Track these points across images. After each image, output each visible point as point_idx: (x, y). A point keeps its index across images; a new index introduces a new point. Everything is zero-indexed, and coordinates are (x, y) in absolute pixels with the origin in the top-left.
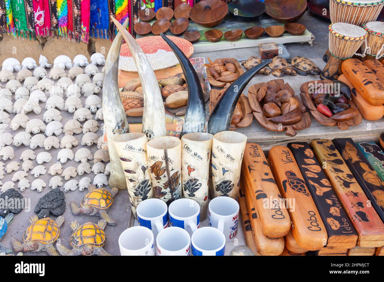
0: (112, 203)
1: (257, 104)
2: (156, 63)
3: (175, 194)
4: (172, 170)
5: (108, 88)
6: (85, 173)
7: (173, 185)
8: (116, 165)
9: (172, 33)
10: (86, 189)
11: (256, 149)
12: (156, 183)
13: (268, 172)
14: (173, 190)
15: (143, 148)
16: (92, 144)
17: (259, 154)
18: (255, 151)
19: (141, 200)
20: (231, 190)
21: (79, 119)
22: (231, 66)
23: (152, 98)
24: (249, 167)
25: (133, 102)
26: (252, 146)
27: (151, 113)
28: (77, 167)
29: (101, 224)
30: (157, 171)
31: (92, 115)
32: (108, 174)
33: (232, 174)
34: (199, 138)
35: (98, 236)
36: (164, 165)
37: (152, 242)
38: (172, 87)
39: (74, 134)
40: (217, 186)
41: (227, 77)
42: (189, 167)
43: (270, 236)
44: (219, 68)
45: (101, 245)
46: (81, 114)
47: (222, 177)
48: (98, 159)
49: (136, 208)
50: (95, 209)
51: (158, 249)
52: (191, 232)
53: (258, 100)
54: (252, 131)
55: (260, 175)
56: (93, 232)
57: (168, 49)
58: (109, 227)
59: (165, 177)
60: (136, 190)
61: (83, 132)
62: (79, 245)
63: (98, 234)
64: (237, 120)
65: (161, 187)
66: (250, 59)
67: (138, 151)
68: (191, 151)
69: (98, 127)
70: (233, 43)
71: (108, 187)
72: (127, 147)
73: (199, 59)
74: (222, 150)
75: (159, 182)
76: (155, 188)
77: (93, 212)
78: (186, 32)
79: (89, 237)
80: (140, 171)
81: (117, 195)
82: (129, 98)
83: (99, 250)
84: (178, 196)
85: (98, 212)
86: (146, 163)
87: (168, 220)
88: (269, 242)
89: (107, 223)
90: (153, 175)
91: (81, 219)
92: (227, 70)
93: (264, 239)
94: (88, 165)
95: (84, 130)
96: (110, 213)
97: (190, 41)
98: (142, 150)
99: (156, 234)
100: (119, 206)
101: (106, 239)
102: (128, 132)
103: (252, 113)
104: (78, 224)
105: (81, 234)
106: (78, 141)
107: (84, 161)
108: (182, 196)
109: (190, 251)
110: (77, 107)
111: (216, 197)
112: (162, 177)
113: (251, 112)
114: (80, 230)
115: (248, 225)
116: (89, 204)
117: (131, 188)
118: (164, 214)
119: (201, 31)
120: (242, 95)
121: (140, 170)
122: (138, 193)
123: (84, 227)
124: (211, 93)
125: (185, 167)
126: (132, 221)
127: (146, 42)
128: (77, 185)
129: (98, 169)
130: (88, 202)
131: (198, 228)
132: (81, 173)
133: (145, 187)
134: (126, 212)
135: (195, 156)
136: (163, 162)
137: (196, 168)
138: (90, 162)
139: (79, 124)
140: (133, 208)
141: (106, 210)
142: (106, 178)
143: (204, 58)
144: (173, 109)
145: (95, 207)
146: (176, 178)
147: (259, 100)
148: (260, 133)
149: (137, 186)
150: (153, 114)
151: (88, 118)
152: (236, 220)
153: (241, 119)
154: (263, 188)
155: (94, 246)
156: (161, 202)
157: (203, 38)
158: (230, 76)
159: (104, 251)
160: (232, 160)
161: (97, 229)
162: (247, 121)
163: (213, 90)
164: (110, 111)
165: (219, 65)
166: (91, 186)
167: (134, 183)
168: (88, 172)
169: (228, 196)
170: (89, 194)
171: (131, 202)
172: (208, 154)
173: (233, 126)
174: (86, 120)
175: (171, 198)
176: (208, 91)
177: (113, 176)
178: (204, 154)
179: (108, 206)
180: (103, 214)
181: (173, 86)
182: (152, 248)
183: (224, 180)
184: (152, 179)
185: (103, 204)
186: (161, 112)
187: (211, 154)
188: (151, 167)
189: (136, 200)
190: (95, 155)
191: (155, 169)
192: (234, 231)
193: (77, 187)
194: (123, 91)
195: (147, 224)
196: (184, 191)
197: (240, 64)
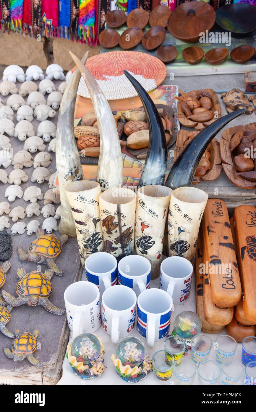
0: (60, 251)
1: (229, 154)
2: (120, 90)
3: (126, 250)
4: (125, 225)
5: (62, 131)
6: (34, 214)
7: (125, 240)
8: (67, 212)
9: (143, 47)
10: (34, 233)
11: (220, 207)
12: (107, 237)
13: (227, 236)
14: (124, 246)
15: (95, 200)
16: (43, 181)
17: (222, 213)
18: (218, 209)
19: (91, 253)
20: (186, 251)
21: (30, 150)
22: (206, 101)
23: (109, 146)
24: (208, 227)
25: (90, 140)
26: (216, 202)
27: (106, 162)
28: (25, 208)
29: (48, 274)
30: (109, 225)
31: (44, 146)
32: (58, 218)
33: (188, 234)
34: (157, 191)
35: (44, 287)
36: (116, 220)
37: (97, 299)
38: (135, 123)
39: (24, 167)
40: (172, 245)
41: (199, 116)
42: (142, 224)
43: (218, 305)
44: (192, 103)
45: (47, 296)
46: (32, 143)
47: (177, 236)
48: (48, 200)
49: (85, 260)
50: (42, 257)
51: (103, 307)
52: (138, 292)
53: (230, 148)
54: (219, 185)
55: (218, 238)
56: (39, 283)
57: (137, 71)
58: (55, 277)
59: (116, 232)
60: (86, 242)
61: (35, 166)
62: (24, 294)
63: (44, 284)
64: (203, 173)
65: (112, 241)
66: (231, 92)
67: (90, 202)
68: (146, 207)
69: (50, 160)
70: (215, 67)
71: (58, 233)
72: (79, 198)
73: (171, 87)
74: (179, 209)
75: (110, 237)
76: (106, 241)
77: (40, 260)
78: (161, 47)
79: (35, 287)
80: (91, 224)
81: (66, 243)
82: (86, 134)
83: (44, 301)
84: (129, 252)
85: (46, 260)
86: (98, 216)
87: (116, 277)
88: (217, 310)
89: (54, 273)
90: (105, 229)
91: (27, 266)
92: (201, 106)
93: (212, 307)
94: (38, 207)
95: (35, 164)
96: (58, 262)
97: (163, 62)
98: (95, 201)
99: (102, 290)
100: (67, 256)
101: (52, 290)
102: (81, 179)
103: (221, 164)
104: (25, 272)
105: (27, 283)
106: (28, 176)
107: (33, 201)
108: (134, 252)
109: (135, 312)
110: (29, 134)
111: (171, 256)
112: (113, 231)
113: (220, 162)
114: (26, 279)
115: (200, 290)
116: (37, 251)
117: (81, 239)
118: (113, 270)
119: (180, 46)
120: (213, 141)
121: (91, 222)
122: (87, 245)
123: (31, 277)
124: (179, 134)
125: (139, 223)
126: (81, 272)
127: (112, 59)
128: (26, 228)
129: (48, 212)
130: (36, 249)
131: (147, 288)
132: (30, 215)
133: (95, 240)
134: (75, 262)
135: (150, 213)
136: (115, 217)
137: (150, 225)
138: (39, 202)
139: (29, 156)
140: (82, 259)
141: (54, 259)
142: (55, 222)
143: (177, 87)
144: (134, 150)
145: (43, 255)
146: (128, 233)
147: (231, 150)
148: (227, 188)
149: (87, 239)
150: (109, 162)
151: (40, 149)
152: (187, 283)
153: (208, 171)
154: (219, 254)
155: (40, 297)
156: (111, 257)
157: (180, 57)
158: (203, 115)
159: (49, 302)
160: (189, 220)
161: (44, 279)
162: (214, 173)
163: (182, 130)
164: (63, 156)
165: (192, 100)
166: (39, 231)
167: (85, 235)
168: (38, 214)
169: (182, 256)
170: (37, 240)
171: (80, 253)
172: (165, 211)
173: (198, 179)
174: (38, 151)
175: (122, 253)
176: (176, 131)
177: (64, 223)
178: (160, 211)
179: (56, 254)
180: (50, 263)
181: (137, 123)
182: (97, 305)
183: (179, 240)
184: (103, 233)
185: (51, 252)
186: (118, 161)
187: (167, 212)
188: (103, 220)
189: (85, 252)
190: (45, 195)
191: (107, 223)
192: (185, 294)
193: (25, 230)
194: (80, 124)
195: (94, 279)
196: (137, 247)
197: (219, 96)
